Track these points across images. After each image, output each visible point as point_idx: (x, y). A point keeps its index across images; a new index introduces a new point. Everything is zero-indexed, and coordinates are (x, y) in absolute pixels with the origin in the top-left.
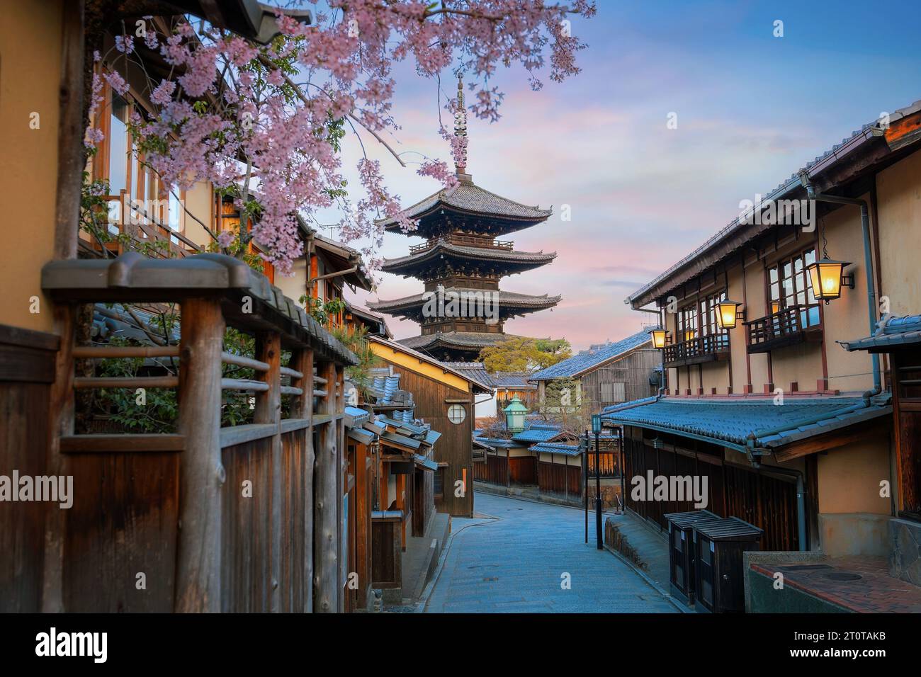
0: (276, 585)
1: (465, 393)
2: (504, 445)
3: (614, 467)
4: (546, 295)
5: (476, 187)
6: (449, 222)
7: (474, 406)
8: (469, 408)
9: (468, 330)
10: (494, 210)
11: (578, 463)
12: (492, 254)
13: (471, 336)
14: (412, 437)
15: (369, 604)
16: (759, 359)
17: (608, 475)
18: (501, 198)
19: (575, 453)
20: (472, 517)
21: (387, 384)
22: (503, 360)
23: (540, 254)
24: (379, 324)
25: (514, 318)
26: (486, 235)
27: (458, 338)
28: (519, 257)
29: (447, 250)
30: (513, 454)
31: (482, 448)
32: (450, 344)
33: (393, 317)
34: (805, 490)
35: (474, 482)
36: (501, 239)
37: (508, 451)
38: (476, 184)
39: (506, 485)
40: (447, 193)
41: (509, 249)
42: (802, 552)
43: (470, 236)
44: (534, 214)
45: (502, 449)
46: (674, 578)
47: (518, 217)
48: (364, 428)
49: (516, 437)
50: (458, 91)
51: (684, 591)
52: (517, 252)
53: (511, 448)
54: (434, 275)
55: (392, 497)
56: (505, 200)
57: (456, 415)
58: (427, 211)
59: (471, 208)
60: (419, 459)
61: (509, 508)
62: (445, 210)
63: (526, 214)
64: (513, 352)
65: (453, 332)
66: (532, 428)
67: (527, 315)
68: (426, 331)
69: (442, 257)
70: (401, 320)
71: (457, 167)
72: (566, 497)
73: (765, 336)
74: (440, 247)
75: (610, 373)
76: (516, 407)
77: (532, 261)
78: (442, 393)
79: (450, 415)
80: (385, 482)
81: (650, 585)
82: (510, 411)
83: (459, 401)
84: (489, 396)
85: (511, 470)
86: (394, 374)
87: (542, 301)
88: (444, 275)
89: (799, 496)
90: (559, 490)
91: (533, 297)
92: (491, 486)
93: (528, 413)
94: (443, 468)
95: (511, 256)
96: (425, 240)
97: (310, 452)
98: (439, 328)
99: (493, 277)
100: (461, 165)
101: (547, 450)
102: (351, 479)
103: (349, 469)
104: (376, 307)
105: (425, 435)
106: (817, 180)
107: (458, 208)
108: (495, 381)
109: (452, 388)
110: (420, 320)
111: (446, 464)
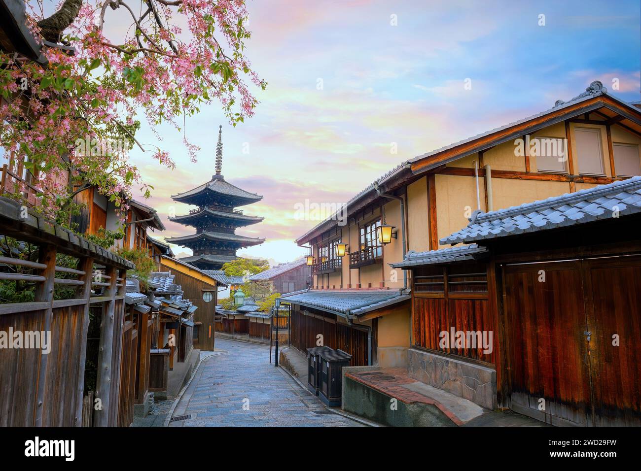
0: (41, 404)
1: (213, 286)
2: (232, 313)
3: (287, 324)
4: (259, 238)
5: (226, 182)
6: (211, 199)
7: (217, 293)
8: (214, 294)
9: (218, 254)
10: (234, 194)
11: (269, 323)
12: (232, 216)
13: (219, 257)
14: (179, 309)
15: (145, 401)
16: (355, 271)
17: (284, 328)
18: (238, 189)
19: (268, 317)
20: (213, 351)
21: (167, 281)
22: (235, 270)
23: (256, 217)
25: (242, 248)
26: (229, 206)
27: (212, 258)
28: (245, 218)
29: (209, 213)
30: (236, 318)
31: (220, 315)
32: (208, 261)
33: (178, 246)
34: (372, 335)
35: (215, 332)
36: (237, 209)
37: (234, 316)
38: (225, 181)
39: (232, 334)
40: (211, 184)
41: (241, 214)
42: (370, 366)
43: (221, 206)
44: (254, 197)
45: (231, 315)
46: (310, 381)
47: (245, 198)
48: (145, 304)
49: (239, 309)
50: (219, 134)
51: (314, 387)
52: (245, 216)
53: (236, 315)
54: (201, 225)
56: (240, 189)
57: (207, 298)
58: (199, 192)
59: (222, 192)
60: (184, 321)
61: (233, 345)
62: (209, 192)
63: (250, 197)
64: (240, 266)
65: (210, 255)
66: (247, 305)
67: (248, 247)
69: (206, 216)
70: (183, 247)
71: (216, 171)
72: (262, 340)
73: (358, 261)
74: (205, 211)
75: (287, 277)
76: (240, 294)
77: (252, 220)
78: (200, 285)
79: (204, 297)
80: (162, 333)
81: (299, 385)
82: (237, 296)
83: (209, 290)
84: (225, 288)
85: (235, 326)
86: (171, 275)
87: (256, 241)
88: (207, 225)
89: (369, 339)
90: (259, 336)
91: (251, 238)
93: (245, 297)
94: (199, 325)
95: (242, 217)
96: (198, 207)
97: (87, 319)
98: (203, 252)
99: (232, 228)
100: (219, 170)
101: (254, 316)
102: (135, 333)
103: (134, 327)
104: (170, 240)
105: (188, 308)
106: (381, 187)
107: (216, 192)
108: (230, 280)
109: (205, 283)
110: (193, 248)
111: (201, 323)
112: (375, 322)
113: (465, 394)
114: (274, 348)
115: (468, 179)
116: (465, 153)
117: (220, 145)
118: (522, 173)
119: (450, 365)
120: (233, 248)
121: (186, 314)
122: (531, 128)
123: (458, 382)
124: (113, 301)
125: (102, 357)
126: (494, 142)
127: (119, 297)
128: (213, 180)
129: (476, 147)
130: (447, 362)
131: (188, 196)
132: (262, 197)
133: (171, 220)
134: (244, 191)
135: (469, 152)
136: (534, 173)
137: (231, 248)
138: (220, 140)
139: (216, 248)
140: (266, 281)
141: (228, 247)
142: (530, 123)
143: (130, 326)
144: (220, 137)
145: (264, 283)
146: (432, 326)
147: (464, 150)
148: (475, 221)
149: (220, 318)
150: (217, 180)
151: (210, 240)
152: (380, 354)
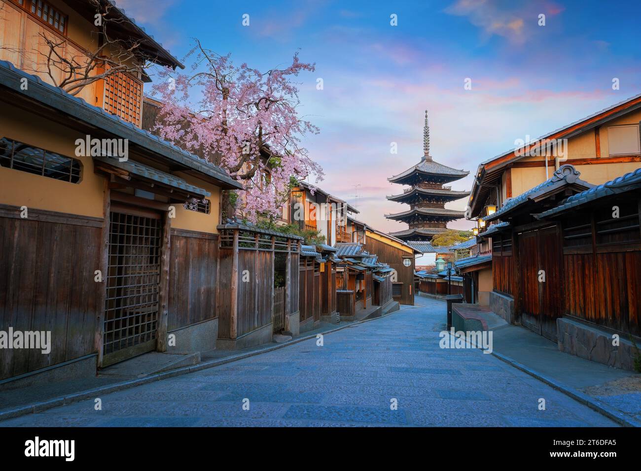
1: (410, 254)
2: (434, 277)
5: (434, 162)
6: (421, 179)
8: (413, 260)
9: (430, 227)
10: (442, 172)
12: (440, 192)
13: (431, 229)
15: (333, 315)
18: (446, 167)
20: (413, 305)
21: (356, 248)
22: (443, 241)
23: (464, 192)
24: (363, 226)
25: (452, 221)
26: (439, 183)
27: (425, 231)
28: (454, 193)
29: (419, 191)
30: (437, 281)
31: (419, 277)
32: (421, 233)
33: (396, 221)
34: (474, 283)
36: (445, 185)
38: (434, 160)
39: (435, 294)
40: (420, 165)
41: (449, 190)
42: (473, 304)
43: (431, 184)
44: (461, 173)
45: (434, 279)
47: (453, 175)
49: (440, 274)
52: (453, 191)
53: (437, 278)
54: (414, 202)
55: (358, 288)
57: (407, 263)
58: (411, 174)
59: (431, 172)
60: (376, 277)
62: (418, 173)
63: (457, 174)
64: (448, 237)
65: (422, 228)
68: (411, 227)
69: (417, 194)
70: (400, 222)
71: (425, 153)
74: (416, 190)
76: (441, 261)
77: (460, 195)
78: (401, 254)
79: (404, 263)
80: (353, 282)
82: (438, 263)
83: (408, 257)
84: (421, 255)
85: (437, 288)
88: (419, 202)
89: (472, 285)
92: (430, 295)
93: (446, 263)
94: (401, 284)
95: (450, 193)
96: (411, 187)
97: (273, 256)
98: (417, 226)
99: (442, 203)
100: (427, 152)
101: (451, 279)
104: (389, 217)
106: (479, 179)
107: (424, 172)
108: (436, 250)
109: (405, 251)
110: (408, 222)
111: (402, 283)
112: (477, 273)
113: (505, 318)
117: (427, 129)
118: (592, 159)
119: (501, 299)
120: (444, 221)
121: (378, 272)
123: (502, 310)
124: (291, 253)
127: (294, 252)
128: (422, 161)
130: (500, 297)
131: (401, 178)
132: (468, 173)
133: (389, 200)
134: (451, 169)
136: (605, 158)
137: (442, 221)
139: (428, 222)
140: (463, 250)
141: (439, 220)
142: (592, 120)
143: (312, 269)
144: (426, 121)
145: (461, 252)
146: (499, 274)
149: (418, 280)
150: (425, 161)
151: (422, 215)
152: (479, 296)
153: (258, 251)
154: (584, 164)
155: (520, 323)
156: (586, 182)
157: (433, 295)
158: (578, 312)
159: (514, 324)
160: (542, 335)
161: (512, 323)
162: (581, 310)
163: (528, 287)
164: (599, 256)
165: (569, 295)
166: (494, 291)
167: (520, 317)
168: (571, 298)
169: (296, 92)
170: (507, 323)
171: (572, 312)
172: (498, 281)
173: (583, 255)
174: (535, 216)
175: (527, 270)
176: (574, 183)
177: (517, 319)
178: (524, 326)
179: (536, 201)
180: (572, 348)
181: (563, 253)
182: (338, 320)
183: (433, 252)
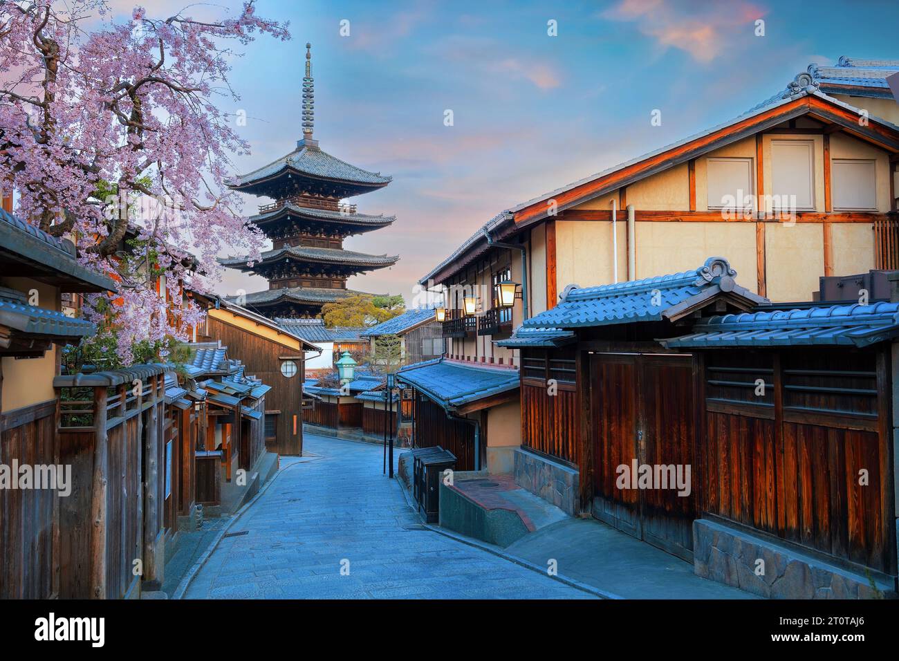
1: (297, 351)
2: (334, 394)
4: (386, 255)
5: (323, 153)
6: (296, 186)
7: (304, 362)
8: (300, 363)
9: (313, 286)
10: (338, 176)
11: (394, 409)
12: (336, 217)
13: (316, 291)
14: (236, 395)
15: (192, 514)
16: (488, 338)
18: (345, 164)
20: (301, 456)
21: (216, 355)
22: (342, 316)
23: (380, 217)
24: (215, 300)
25: (356, 275)
26: (331, 197)
27: (303, 293)
28: (361, 219)
29: (293, 212)
30: (343, 401)
31: (311, 397)
32: (295, 299)
33: (242, 272)
34: (479, 432)
35: (304, 425)
36: (345, 202)
37: (338, 399)
38: (322, 149)
39: (336, 428)
40: (295, 158)
41: (352, 212)
42: (476, 472)
43: (316, 198)
44: (375, 180)
45: (333, 397)
46: (415, 494)
47: (360, 182)
48: (185, 399)
49: (347, 386)
50: (307, 60)
51: (416, 500)
52: (360, 215)
53: (342, 396)
54: (282, 234)
55: (218, 440)
56: (349, 166)
57: (288, 370)
58: (274, 174)
59: (317, 173)
60: (246, 410)
62: (292, 174)
63: (368, 180)
64: (352, 308)
65: (299, 288)
66: (360, 379)
68: (274, 286)
69: (289, 218)
70: (250, 275)
71: (305, 133)
73: (491, 323)
74: (287, 209)
75: (430, 331)
76: (347, 360)
77: (373, 223)
78: (276, 351)
79: (283, 369)
80: (211, 429)
82: (341, 364)
83: (291, 358)
84: (317, 353)
85: (340, 415)
86: (222, 346)
87: (381, 260)
88: (291, 234)
89: (476, 436)
90: (379, 432)
91: (374, 257)
93: (357, 365)
94: (276, 415)
95: (353, 218)
96: (273, 201)
97: (140, 424)
98: (285, 283)
99: (337, 238)
100: (308, 131)
101: (370, 398)
102: (175, 431)
103: (174, 425)
104: (226, 263)
105: (250, 391)
106: (492, 234)
107: (304, 173)
108: (333, 336)
109: (285, 347)
110: (268, 276)
111: (278, 412)
112: (484, 414)
113: (556, 502)
114: (388, 449)
115: (604, 224)
116: (591, 195)
117: (308, 81)
118: (683, 213)
119: (546, 468)
120: (340, 275)
121: (248, 400)
122: (691, 153)
123: (551, 487)
124: (156, 405)
125: (149, 454)
126: (634, 176)
127: (159, 400)
128: (298, 150)
129: (607, 185)
130: (544, 463)
131: (253, 181)
132: (389, 179)
134: (357, 169)
135: (597, 192)
136: (702, 212)
137: (337, 275)
138: (308, 70)
139: (309, 276)
140: (391, 338)
141: (331, 273)
142: (689, 146)
143: (170, 425)
144: (308, 67)
145: (388, 342)
146: (537, 421)
147: (590, 190)
148: (567, 298)
149: (311, 403)
150: (306, 149)
151: (299, 261)
152: (489, 456)
153: (125, 424)
154: (671, 221)
155: (589, 514)
156: (748, 290)
157: (333, 431)
158: (737, 512)
159: (579, 516)
160: (642, 540)
161: (576, 515)
162: (743, 509)
163: (609, 450)
164: (787, 427)
165: (716, 481)
166: (522, 447)
167: (590, 504)
168: (722, 487)
169: (225, 69)
170: (564, 514)
171: (722, 509)
172: (534, 431)
173: (751, 421)
174: (663, 343)
175: (610, 422)
176: (732, 292)
177: (585, 508)
178: (597, 519)
179: (672, 320)
180: (729, 574)
181: (705, 408)
182: (199, 522)
183: (328, 341)
